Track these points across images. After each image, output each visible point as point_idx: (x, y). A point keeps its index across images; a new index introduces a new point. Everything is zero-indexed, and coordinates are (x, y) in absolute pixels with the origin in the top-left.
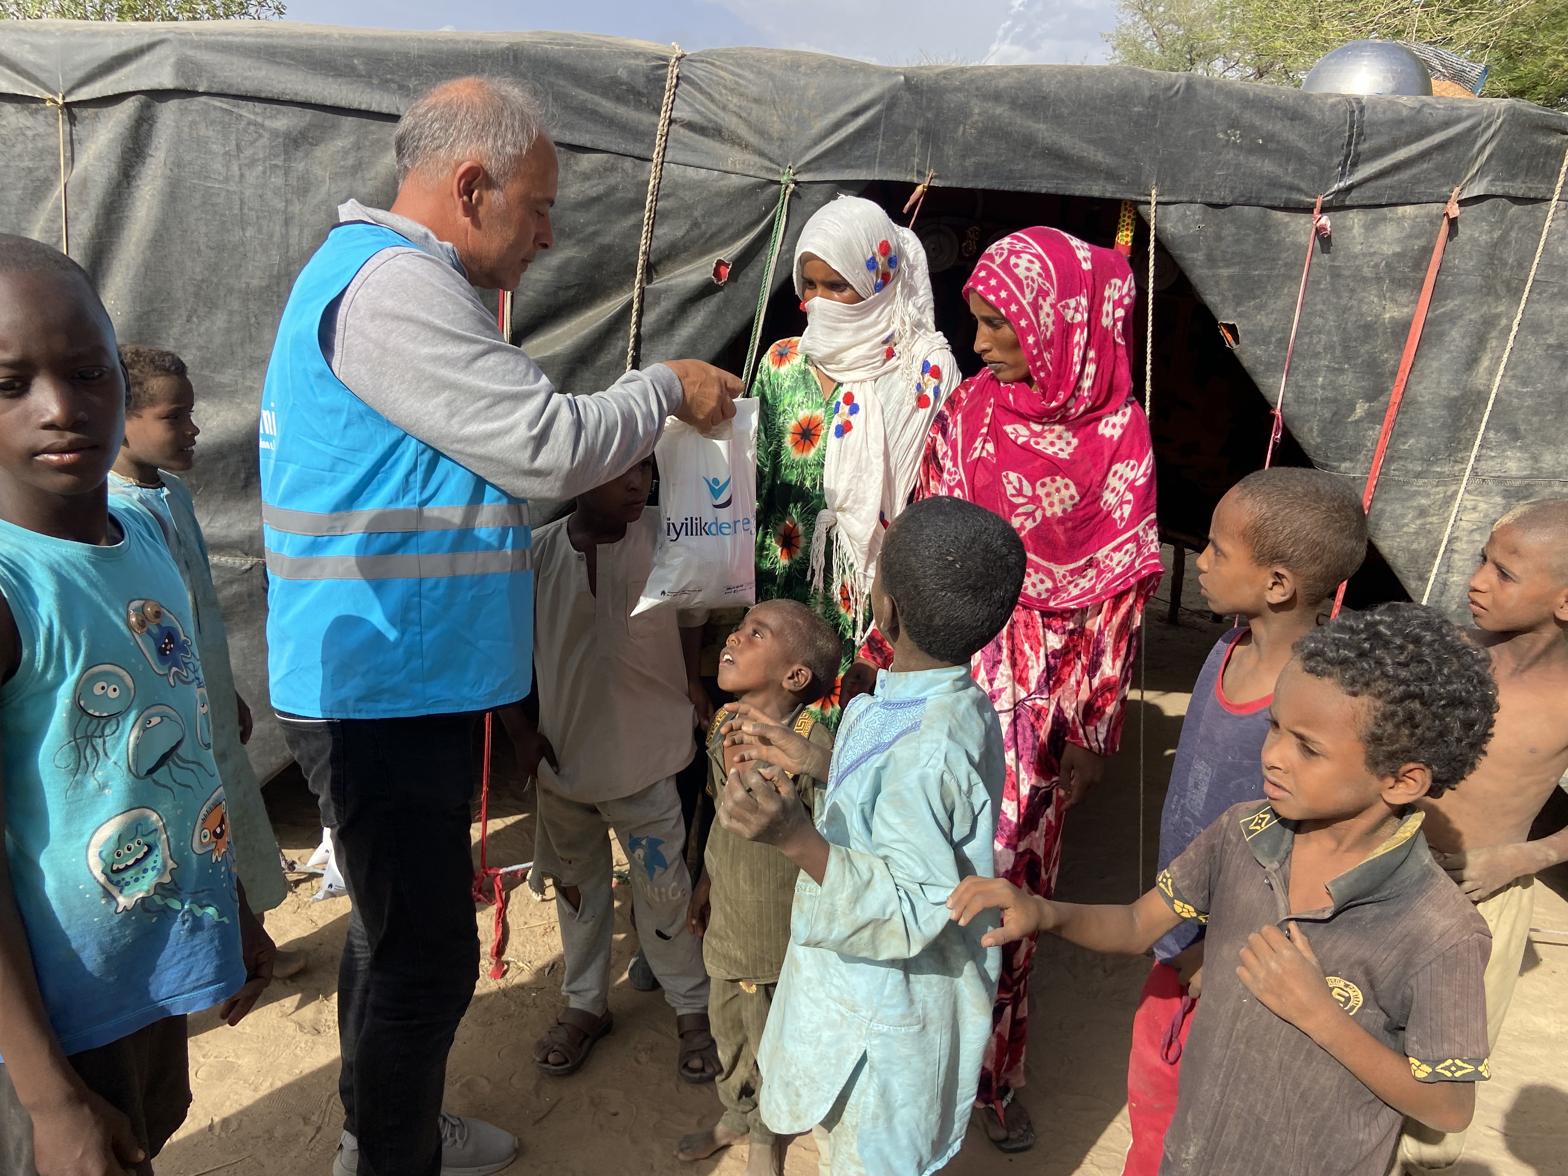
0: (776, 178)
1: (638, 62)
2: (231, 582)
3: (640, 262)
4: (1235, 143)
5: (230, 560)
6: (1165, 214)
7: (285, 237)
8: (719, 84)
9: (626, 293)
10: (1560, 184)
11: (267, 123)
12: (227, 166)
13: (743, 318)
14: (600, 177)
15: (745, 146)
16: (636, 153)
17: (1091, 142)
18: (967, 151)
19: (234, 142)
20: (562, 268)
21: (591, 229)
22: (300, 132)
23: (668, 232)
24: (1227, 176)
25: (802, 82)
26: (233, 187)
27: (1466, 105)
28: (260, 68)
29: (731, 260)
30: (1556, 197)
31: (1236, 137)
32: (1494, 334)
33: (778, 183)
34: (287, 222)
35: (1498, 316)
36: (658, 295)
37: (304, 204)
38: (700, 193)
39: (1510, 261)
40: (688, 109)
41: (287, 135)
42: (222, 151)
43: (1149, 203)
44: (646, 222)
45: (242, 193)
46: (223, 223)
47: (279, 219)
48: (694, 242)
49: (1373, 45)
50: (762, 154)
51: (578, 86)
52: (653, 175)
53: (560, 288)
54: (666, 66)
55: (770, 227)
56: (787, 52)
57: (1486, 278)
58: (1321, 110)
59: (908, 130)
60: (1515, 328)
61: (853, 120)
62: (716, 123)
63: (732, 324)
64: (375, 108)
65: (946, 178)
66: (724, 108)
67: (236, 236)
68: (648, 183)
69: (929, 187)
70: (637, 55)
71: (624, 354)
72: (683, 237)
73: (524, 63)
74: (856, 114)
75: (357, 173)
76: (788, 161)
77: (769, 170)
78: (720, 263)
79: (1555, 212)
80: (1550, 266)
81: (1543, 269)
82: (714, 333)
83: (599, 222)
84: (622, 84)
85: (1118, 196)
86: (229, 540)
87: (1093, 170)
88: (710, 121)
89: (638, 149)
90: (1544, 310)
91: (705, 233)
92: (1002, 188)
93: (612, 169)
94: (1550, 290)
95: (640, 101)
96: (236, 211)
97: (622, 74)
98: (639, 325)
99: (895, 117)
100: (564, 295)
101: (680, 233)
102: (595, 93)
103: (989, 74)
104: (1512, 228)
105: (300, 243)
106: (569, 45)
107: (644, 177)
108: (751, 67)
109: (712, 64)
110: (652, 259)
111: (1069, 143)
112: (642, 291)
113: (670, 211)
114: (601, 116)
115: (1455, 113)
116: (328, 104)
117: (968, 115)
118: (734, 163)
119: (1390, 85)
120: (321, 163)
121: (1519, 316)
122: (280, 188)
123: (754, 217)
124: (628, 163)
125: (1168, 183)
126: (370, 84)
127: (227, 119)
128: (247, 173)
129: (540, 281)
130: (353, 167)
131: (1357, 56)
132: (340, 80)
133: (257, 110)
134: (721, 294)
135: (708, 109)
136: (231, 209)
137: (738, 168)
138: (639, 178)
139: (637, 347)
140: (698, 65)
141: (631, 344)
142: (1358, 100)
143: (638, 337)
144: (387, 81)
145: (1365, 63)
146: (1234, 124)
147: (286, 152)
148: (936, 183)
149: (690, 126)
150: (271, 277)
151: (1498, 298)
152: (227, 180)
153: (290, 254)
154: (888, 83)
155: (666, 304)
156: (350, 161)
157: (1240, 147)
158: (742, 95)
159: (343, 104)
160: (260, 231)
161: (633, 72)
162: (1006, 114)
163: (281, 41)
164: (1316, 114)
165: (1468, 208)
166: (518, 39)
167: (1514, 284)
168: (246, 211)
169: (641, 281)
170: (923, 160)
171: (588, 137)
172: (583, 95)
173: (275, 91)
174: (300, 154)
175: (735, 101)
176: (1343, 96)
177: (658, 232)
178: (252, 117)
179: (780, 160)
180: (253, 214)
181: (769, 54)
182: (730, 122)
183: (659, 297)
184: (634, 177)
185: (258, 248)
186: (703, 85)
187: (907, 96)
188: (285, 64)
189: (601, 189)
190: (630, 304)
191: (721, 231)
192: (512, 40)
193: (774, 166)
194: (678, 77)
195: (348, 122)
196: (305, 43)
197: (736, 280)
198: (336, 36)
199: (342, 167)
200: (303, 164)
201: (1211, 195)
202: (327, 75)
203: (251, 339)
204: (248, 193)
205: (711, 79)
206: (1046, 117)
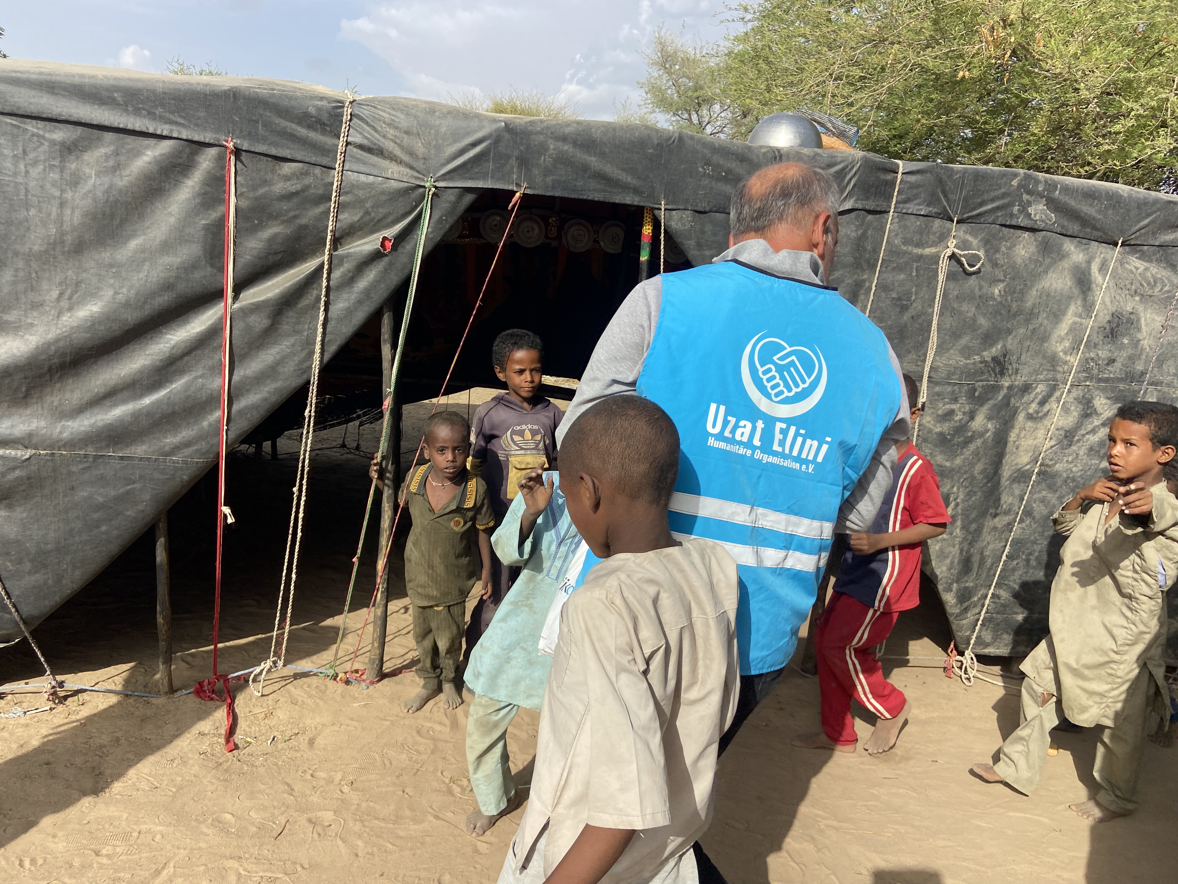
0: (422, 184)
1: (322, 103)
2: (14, 469)
3: (329, 237)
4: (709, 174)
5: (13, 453)
6: (670, 216)
7: (60, 216)
8: (380, 120)
9: (318, 257)
10: (894, 203)
11: (47, 135)
12: (16, 165)
13: (402, 276)
14: (298, 179)
15: (400, 162)
16: (323, 164)
17: (623, 170)
18: (547, 172)
19: (21, 148)
20: (271, 240)
21: (292, 214)
22: (73, 143)
23: (348, 217)
24: (705, 194)
25: (437, 123)
26: (20, 180)
27: (840, 155)
28: (42, 97)
29: (393, 237)
30: (892, 210)
31: (709, 170)
32: (862, 292)
33: (424, 187)
34: (62, 205)
35: (864, 281)
36: (342, 259)
37: (75, 192)
38: (370, 192)
39: (869, 248)
40: (358, 135)
41: (63, 144)
42: (11, 154)
43: (661, 209)
44: (332, 210)
45: (27, 184)
46: (11, 205)
47: (56, 203)
48: (366, 224)
49: (788, 116)
50: (412, 168)
51: (281, 117)
52: (336, 179)
53: (270, 254)
54: (343, 107)
55: (419, 216)
56: (425, 102)
57: (855, 258)
58: (757, 156)
59: (509, 157)
60: (874, 288)
61: (472, 149)
62: (379, 146)
63: (394, 279)
64: (130, 127)
65: (535, 188)
66: (384, 137)
67: (22, 214)
68: (333, 184)
69: (524, 194)
70: (322, 99)
71: (318, 299)
72: (358, 221)
73: (241, 101)
74: (474, 145)
75: (116, 171)
76: (430, 173)
77: (417, 178)
78: (385, 239)
79: (892, 219)
80: (891, 251)
81: (887, 253)
82: (382, 286)
83: (298, 209)
84: (312, 117)
85: (642, 204)
86: (13, 437)
87: (625, 188)
88: (375, 144)
89: (325, 161)
90: (889, 277)
91: (374, 219)
92: (570, 196)
93: (307, 174)
94: (892, 265)
95: (325, 130)
96: (22, 197)
97: (312, 110)
98: (328, 279)
99: (500, 148)
100: (272, 259)
101: (356, 218)
102: (293, 122)
103: (559, 124)
104: (868, 229)
105: (71, 220)
106: (273, 89)
107: (330, 180)
108: (402, 111)
109: (375, 107)
110: (337, 235)
111: (610, 170)
112: (331, 256)
113: (349, 204)
114: (297, 138)
115: (833, 160)
116: (95, 123)
117: (547, 149)
118: (392, 173)
119: (798, 141)
120: (88, 164)
121: (875, 281)
122: (56, 181)
123: (408, 209)
124: (318, 171)
125: (670, 198)
126: (126, 111)
127: (16, 131)
128: (31, 170)
129: (255, 248)
130: (113, 167)
131: (779, 123)
132: (103, 107)
133: (39, 126)
134: (386, 260)
135: (373, 136)
136: (18, 195)
137: (396, 176)
138: (326, 181)
139: (327, 295)
140: (365, 107)
141: (323, 293)
142: (779, 150)
143: (328, 288)
144: (139, 109)
145: (784, 127)
146: (708, 163)
147: (62, 156)
148: (528, 191)
149: (361, 147)
150: (49, 244)
151: (863, 270)
152: (15, 174)
153: (64, 227)
154: (495, 126)
155: (347, 266)
156: (111, 163)
157: (712, 177)
158: (396, 128)
159: (106, 123)
160: (40, 211)
161: (319, 109)
162: (571, 150)
163: (58, 78)
164: (755, 158)
165: (844, 217)
166: (235, 84)
167: (872, 261)
168: (30, 197)
169: (330, 250)
170: (519, 177)
171: (288, 151)
172: (284, 123)
173: (54, 113)
174: (72, 158)
175: (391, 132)
176: (771, 147)
177: (341, 217)
178: (35, 130)
179: (424, 172)
180: (35, 199)
181: (414, 103)
182: (389, 145)
183: (342, 261)
184: (322, 180)
185: (39, 223)
186: (369, 121)
187: (507, 136)
188: (61, 95)
189: (299, 187)
190: (322, 265)
191: (385, 217)
192: (231, 85)
193: (421, 176)
194: (351, 114)
195: (109, 136)
196: (77, 80)
197: (397, 250)
198: (101, 77)
199: (105, 167)
200: (74, 164)
201: (697, 206)
202: (94, 104)
203: (32, 289)
204: (32, 184)
205: (374, 117)
206: (595, 153)
